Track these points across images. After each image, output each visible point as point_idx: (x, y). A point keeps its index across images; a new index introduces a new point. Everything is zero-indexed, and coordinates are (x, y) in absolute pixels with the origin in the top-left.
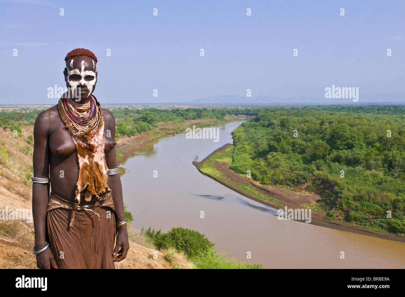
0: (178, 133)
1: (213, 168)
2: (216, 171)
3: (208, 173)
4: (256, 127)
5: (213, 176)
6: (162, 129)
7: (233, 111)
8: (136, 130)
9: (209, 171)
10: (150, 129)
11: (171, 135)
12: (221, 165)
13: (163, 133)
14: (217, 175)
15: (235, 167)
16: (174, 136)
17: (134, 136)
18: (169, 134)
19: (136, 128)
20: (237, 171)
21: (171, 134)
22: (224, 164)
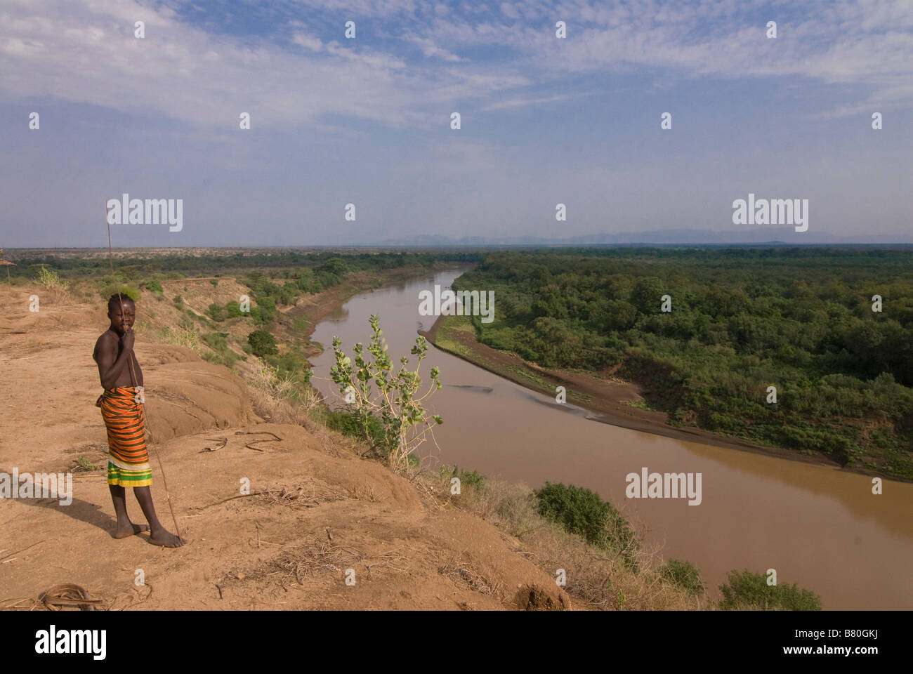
0: (376, 288)
1: (454, 340)
2: (461, 346)
3: (451, 349)
4: (490, 279)
5: (461, 354)
6: (354, 283)
7: (442, 256)
8: (320, 284)
9: (450, 345)
10: (339, 283)
11: (368, 291)
12: (463, 336)
13: (357, 288)
14: (466, 353)
15: (488, 339)
16: (372, 291)
17: (318, 292)
18: (365, 289)
19: (322, 282)
20: (493, 346)
21: (368, 289)
22: (466, 334)
